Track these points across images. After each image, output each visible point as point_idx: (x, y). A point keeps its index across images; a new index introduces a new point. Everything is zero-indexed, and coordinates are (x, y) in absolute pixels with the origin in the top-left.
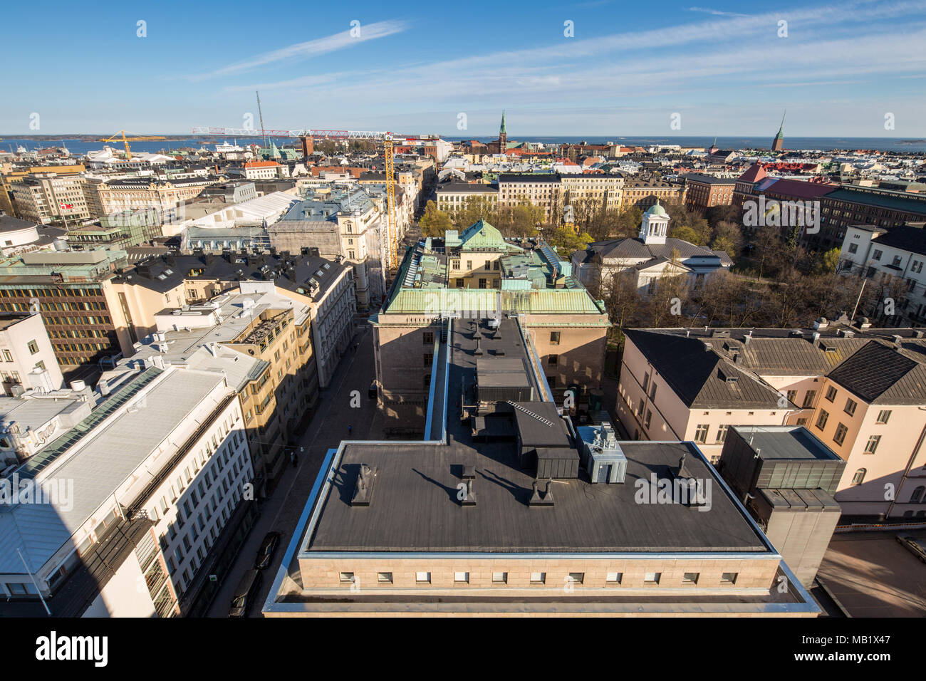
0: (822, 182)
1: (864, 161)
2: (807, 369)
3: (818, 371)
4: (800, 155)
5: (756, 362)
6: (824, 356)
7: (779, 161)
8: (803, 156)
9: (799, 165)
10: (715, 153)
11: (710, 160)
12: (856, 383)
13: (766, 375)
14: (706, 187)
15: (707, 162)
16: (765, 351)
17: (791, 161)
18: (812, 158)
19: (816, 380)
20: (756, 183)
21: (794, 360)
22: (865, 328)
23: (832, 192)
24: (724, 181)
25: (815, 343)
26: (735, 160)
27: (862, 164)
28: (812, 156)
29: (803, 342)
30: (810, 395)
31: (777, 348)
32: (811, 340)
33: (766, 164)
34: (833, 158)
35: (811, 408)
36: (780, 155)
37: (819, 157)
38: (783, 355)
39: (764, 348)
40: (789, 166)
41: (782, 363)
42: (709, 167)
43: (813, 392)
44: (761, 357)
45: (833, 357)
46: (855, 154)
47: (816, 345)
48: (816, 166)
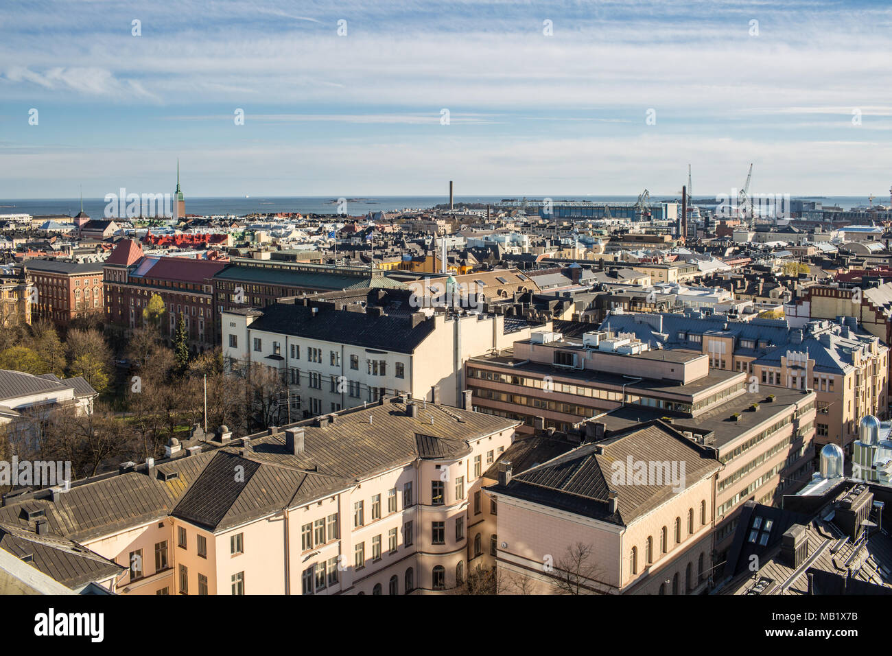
0: (218, 258)
1: (280, 228)
2: (144, 513)
3: (159, 511)
4: (207, 223)
5: (73, 524)
6: (165, 488)
7: (178, 232)
8: (212, 223)
9: (204, 237)
10: (86, 225)
11: (79, 235)
12: (201, 511)
13: (90, 538)
14: (63, 279)
15: (72, 240)
16: (86, 504)
17: (195, 231)
18: (222, 226)
19: (161, 525)
20: (130, 267)
21: (126, 505)
22: (226, 440)
23: (222, 271)
24: (89, 267)
25: (151, 474)
26: (116, 234)
27: (279, 231)
28: (223, 224)
29: (136, 476)
30: (161, 550)
31: (101, 495)
32: (145, 471)
33: (161, 237)
34: (247, 225)
35: (168, 569)
36: (183, 224)
37: (231, 225)
38: (111, 503)
39: (83, 499)
40: (192, 238)
41: (111, 514)
42: (77, 247)
43: (164, 544)
44: (80, 516)
45: (176, 486)
46: (275, 218)
47: (153, 475)
48: (225, 237)
